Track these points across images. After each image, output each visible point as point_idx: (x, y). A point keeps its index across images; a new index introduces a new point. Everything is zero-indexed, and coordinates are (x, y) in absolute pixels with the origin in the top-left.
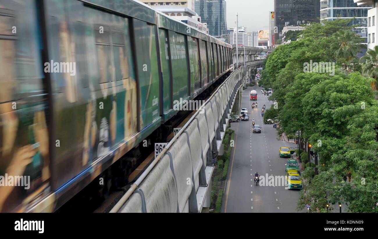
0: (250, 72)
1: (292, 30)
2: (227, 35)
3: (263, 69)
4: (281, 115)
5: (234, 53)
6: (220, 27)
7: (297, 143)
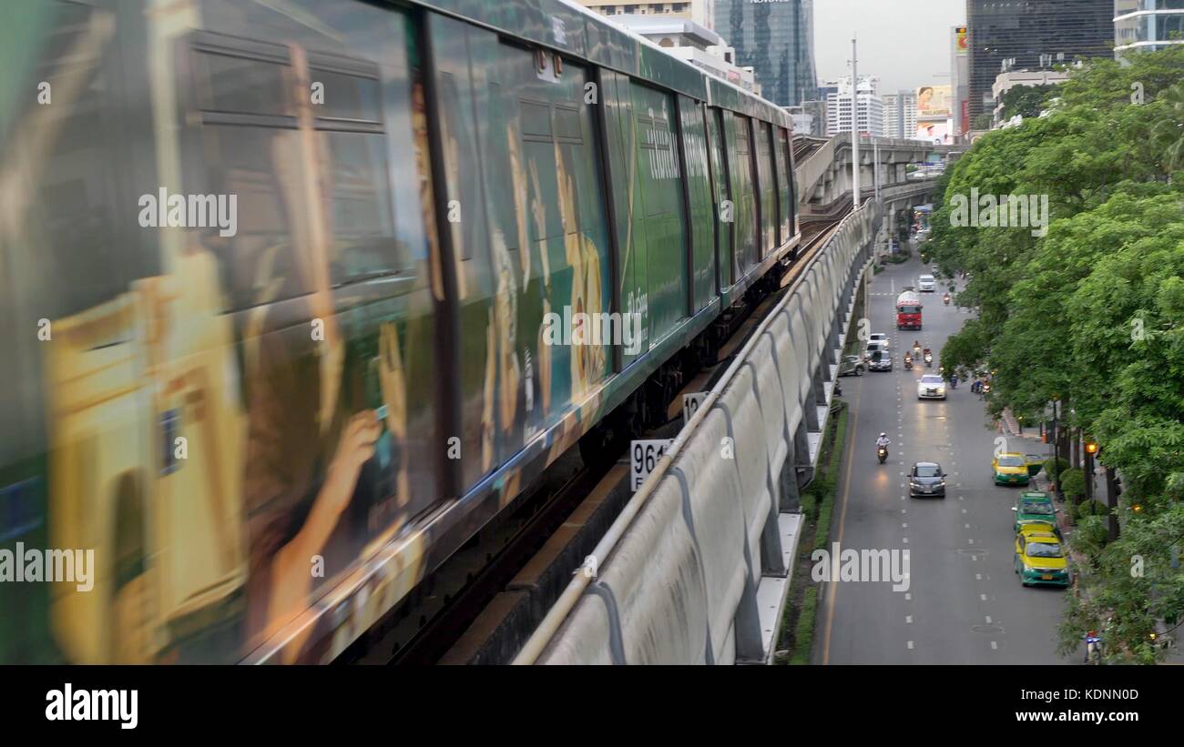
0: (892, 219)
1: (1025, 84)
2: (816, 105)
3: (936, 208)
4: (997, 352)
5: (842, 158)
6: (796, 78)
7: (1049, 439)
